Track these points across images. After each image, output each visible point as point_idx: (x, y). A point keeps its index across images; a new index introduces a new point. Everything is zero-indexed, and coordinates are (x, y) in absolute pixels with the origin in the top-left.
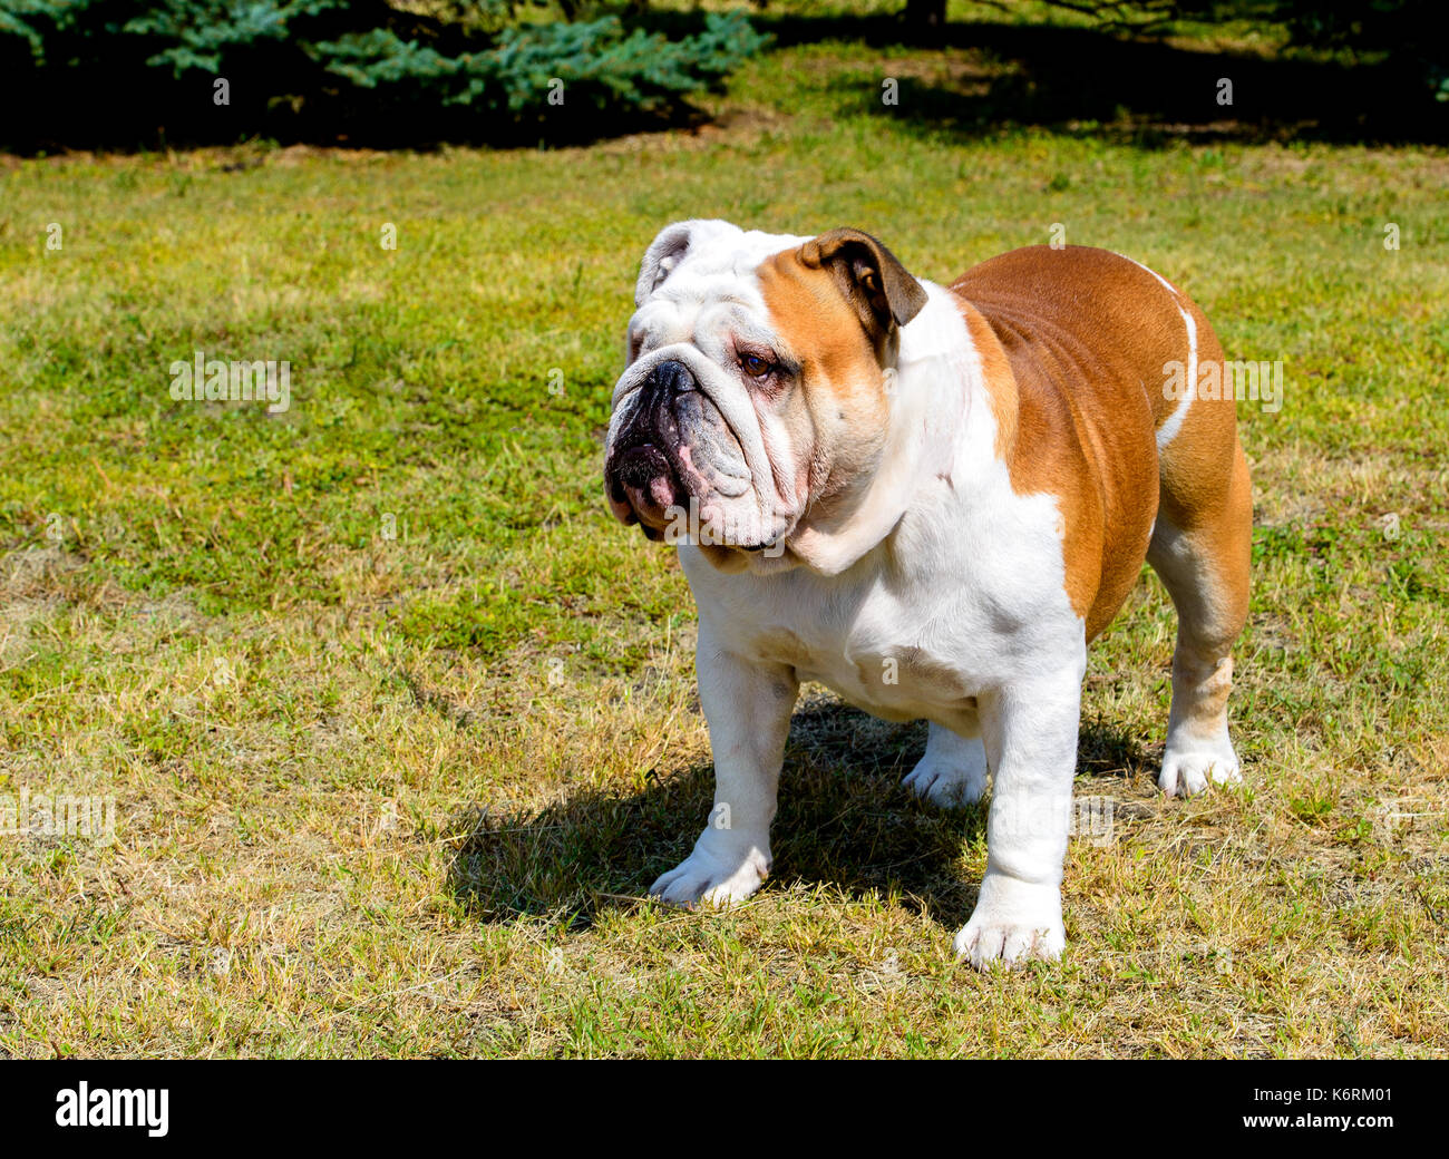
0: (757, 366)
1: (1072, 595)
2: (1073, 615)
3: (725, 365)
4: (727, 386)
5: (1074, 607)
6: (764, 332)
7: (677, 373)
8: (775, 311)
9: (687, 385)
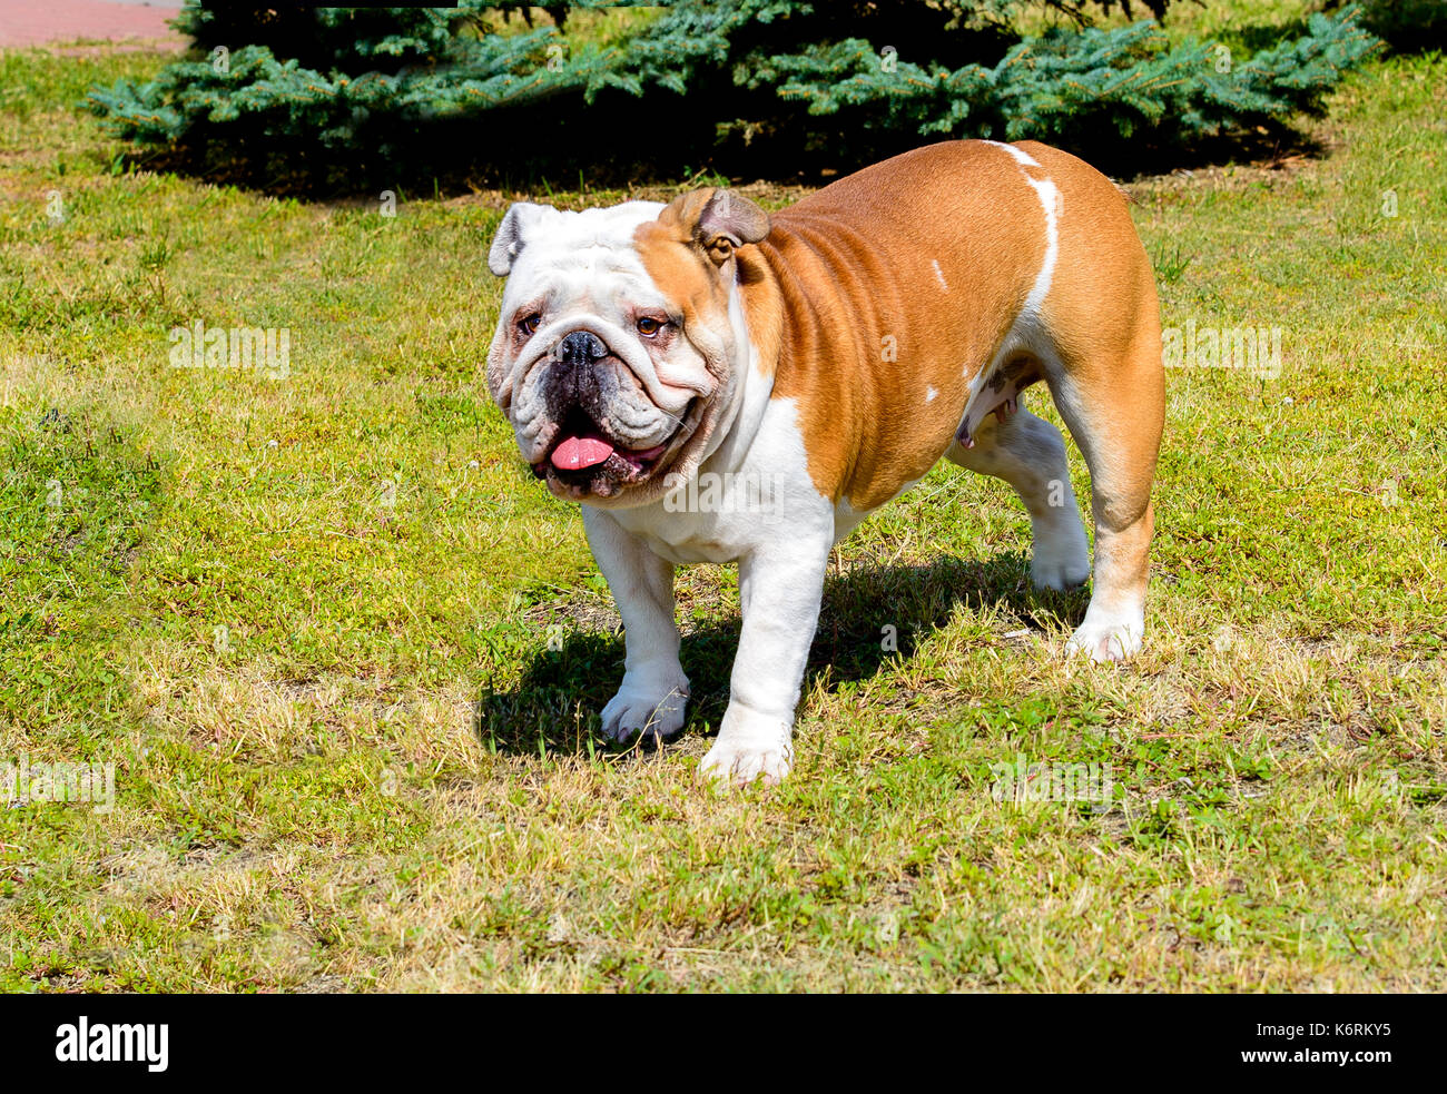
0: (646, 324)
1: (814, 477)
2: (817, 494)
3: (625, 327)
4: (629, 343)
5: (816, 487)
6: (652, 298)
7: (590, 343)
8: (657, 279)
9: (600, 352)
